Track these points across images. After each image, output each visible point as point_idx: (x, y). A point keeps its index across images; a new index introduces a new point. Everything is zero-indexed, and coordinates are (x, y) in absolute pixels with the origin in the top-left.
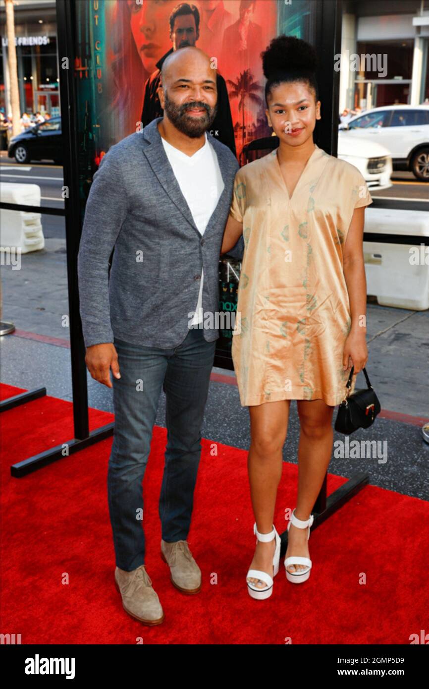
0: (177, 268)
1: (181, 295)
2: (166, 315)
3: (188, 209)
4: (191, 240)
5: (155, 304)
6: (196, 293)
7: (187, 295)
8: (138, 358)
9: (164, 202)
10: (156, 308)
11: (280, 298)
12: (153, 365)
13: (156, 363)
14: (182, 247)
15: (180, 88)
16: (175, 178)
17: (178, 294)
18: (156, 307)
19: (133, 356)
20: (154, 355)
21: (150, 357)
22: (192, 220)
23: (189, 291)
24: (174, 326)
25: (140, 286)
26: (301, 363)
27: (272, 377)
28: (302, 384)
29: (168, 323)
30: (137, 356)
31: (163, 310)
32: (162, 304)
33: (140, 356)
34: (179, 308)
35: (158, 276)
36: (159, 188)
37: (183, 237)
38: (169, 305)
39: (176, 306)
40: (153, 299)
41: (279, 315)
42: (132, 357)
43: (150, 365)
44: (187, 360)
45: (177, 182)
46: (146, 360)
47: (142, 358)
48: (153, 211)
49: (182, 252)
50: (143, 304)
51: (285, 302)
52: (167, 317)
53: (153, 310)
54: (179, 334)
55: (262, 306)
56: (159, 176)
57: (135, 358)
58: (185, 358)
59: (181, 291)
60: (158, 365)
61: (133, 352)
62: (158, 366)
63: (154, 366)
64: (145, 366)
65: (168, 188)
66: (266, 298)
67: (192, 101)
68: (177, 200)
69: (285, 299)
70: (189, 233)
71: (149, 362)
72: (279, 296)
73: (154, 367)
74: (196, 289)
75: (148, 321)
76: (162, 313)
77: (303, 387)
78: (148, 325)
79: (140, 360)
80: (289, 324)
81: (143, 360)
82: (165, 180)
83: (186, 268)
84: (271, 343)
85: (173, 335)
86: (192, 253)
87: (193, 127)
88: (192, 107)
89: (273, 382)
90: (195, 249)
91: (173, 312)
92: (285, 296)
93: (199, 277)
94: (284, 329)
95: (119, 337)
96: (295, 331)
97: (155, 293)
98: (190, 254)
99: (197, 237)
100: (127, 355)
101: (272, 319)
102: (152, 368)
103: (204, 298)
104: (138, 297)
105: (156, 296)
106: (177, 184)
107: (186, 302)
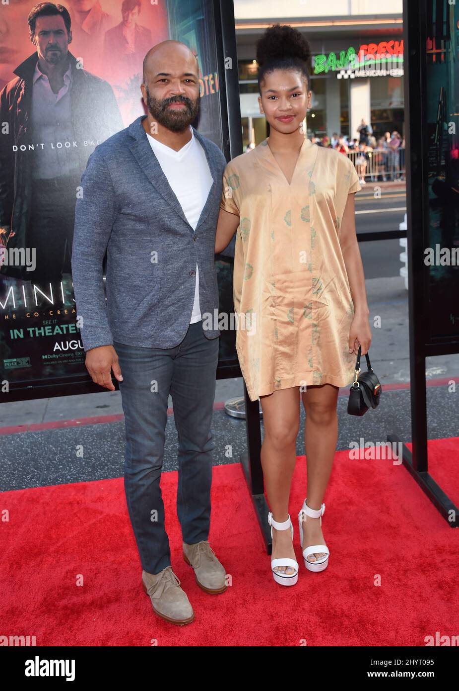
0: (170, 264)
1: (177, 292)
2: (163, 314)
3: (178, 204)
4: (183, 235)
5: (152, 303)
6: (192, 289)
7: (183, 292)
8: (142, 360)
9: (153, 198)
10: (152, 308)
11: (286, 284)
12: (157, 366)
13: (161, 364)
14: (174, 243)
15: (160, 83)
16: (163, 173)
17: (174, 291)
18: (153, 306)
19: (137, 358)
20: (159, 355)
21: (154, 358)
22: (183, 215)
23: (185, 287)
24: (172, 324)
25: (135, 286)
26: (309, 348)
27: (281, 364)
28: (311, 369)
29: (167, 321)
30: (141, 358)
31: (160, 309)
32: (159, 302)
33: (144, 358)
34: (176, 306)
35: (152, 275)
36: (147, 184)
37: (175, 233)
38: (166, 303)
39: (173, 304)
40: (148, 298)
41: (286, 301)
42: (136, 360)
43: (155, 367)
44: (191, 359)
45: (165, 176)
46: (151, 361)
47: (146, 360)
48: (143, 207)
49: (175, 248)
50: (139, 304)
51: (292, 288)
52: (165, 316)
53: (150, 309)
54: (178, 332)
55: (270, 293)
56: (146, 172)
57: (139, 360)
58: (188, 356)
59: (177, 288)
60: (163, 365)
61: (137, 354)
62: (164, 367)
63: (159, 367)
64: (150, 368)
65: (156, 183)
66: (273, 284)
67: (173, 96)
68: (166, 195)
69: (292, 285)
70: (181, 228)
71: (155, 363)
72: (285, 282)
73: (159, 369)
74: (192, 285)
75: (146, 321)
76: (159, 312)
77: (312, 372)
78: (146, 326)
79: (144, 362)
80: (296, 310)
81: (148, 362)
82: (153, 175)
83: (179, 264)
84: (279, 330)
85: (173, 333)
86: (185, 249)
87: (176, 121)
88: (174, 102)
89: (282, 369)
90: (188, 244)
91: (170, 310)
92: (292, 282)
93: (194, 272)
94: (291, 315)
95: (119, 340)
96: (302, 316)
97: (150, 292)
98: (183, 250)
99: (188, 232)
100: (131, 358)
101: (279, 305)
102: (157, 369)
103: (201, 294)
104: (134, 297)
105: (151, 294)
106: (165, 179)
107: (183, 298)
